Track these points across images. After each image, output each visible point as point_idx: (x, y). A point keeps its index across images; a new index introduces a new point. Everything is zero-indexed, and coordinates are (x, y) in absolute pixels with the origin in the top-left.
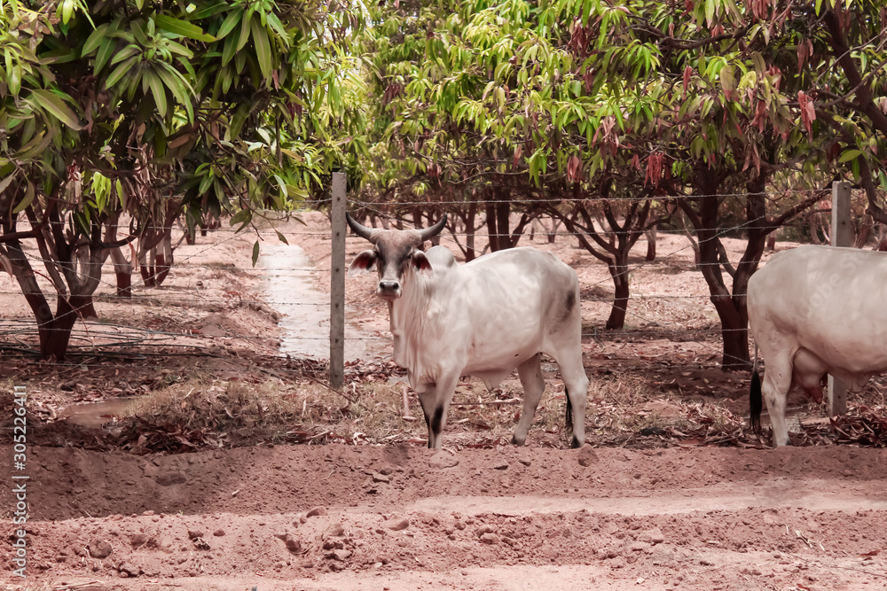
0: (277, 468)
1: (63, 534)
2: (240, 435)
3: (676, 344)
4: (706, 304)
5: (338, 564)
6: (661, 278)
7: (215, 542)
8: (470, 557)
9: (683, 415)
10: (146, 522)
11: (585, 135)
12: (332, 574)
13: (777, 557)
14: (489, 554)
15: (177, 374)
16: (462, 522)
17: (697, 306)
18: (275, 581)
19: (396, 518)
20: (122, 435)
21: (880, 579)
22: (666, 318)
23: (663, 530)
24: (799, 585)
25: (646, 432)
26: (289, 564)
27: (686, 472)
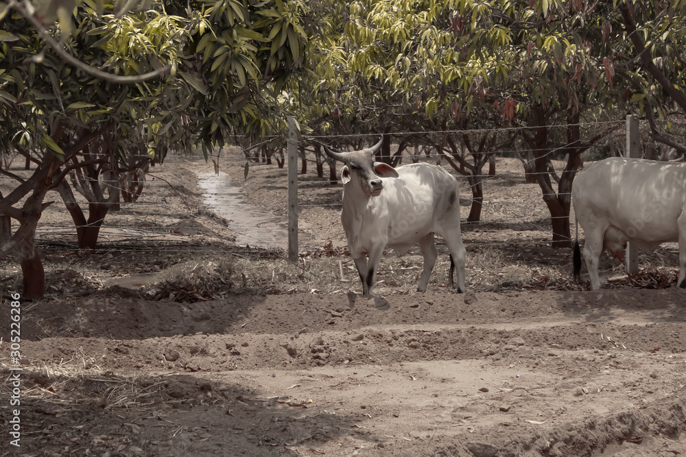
0: (269, 309)
1: (148, 346)
2: (234, 293)
3: (518, 232)
4: (535, 207)
5: (321, 361)
6: (500, 189)
7: (244, 350)
8: (403, 356)
9: (529, 275)
10: (198, 339)
11: (463, 88)
12: (319, 368)
13: (596, 352)
14: (414, 354)
15: (178, 258)
16: (396, 335)
17: (529, 208)
18: (285, 372)
19: (355, 333)
20: (157, 293)
21: (660, 362)
22: (509, 216)
23: (524, 338)
24: (611, 365)
25: (506, 285)
26: (291, 362)
27: (534, 307)
